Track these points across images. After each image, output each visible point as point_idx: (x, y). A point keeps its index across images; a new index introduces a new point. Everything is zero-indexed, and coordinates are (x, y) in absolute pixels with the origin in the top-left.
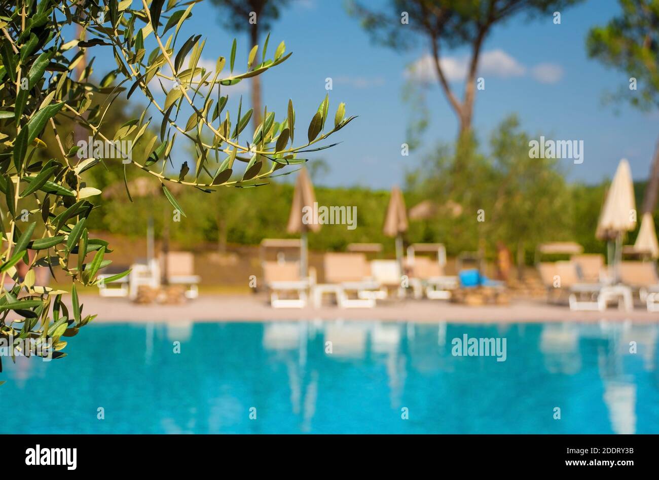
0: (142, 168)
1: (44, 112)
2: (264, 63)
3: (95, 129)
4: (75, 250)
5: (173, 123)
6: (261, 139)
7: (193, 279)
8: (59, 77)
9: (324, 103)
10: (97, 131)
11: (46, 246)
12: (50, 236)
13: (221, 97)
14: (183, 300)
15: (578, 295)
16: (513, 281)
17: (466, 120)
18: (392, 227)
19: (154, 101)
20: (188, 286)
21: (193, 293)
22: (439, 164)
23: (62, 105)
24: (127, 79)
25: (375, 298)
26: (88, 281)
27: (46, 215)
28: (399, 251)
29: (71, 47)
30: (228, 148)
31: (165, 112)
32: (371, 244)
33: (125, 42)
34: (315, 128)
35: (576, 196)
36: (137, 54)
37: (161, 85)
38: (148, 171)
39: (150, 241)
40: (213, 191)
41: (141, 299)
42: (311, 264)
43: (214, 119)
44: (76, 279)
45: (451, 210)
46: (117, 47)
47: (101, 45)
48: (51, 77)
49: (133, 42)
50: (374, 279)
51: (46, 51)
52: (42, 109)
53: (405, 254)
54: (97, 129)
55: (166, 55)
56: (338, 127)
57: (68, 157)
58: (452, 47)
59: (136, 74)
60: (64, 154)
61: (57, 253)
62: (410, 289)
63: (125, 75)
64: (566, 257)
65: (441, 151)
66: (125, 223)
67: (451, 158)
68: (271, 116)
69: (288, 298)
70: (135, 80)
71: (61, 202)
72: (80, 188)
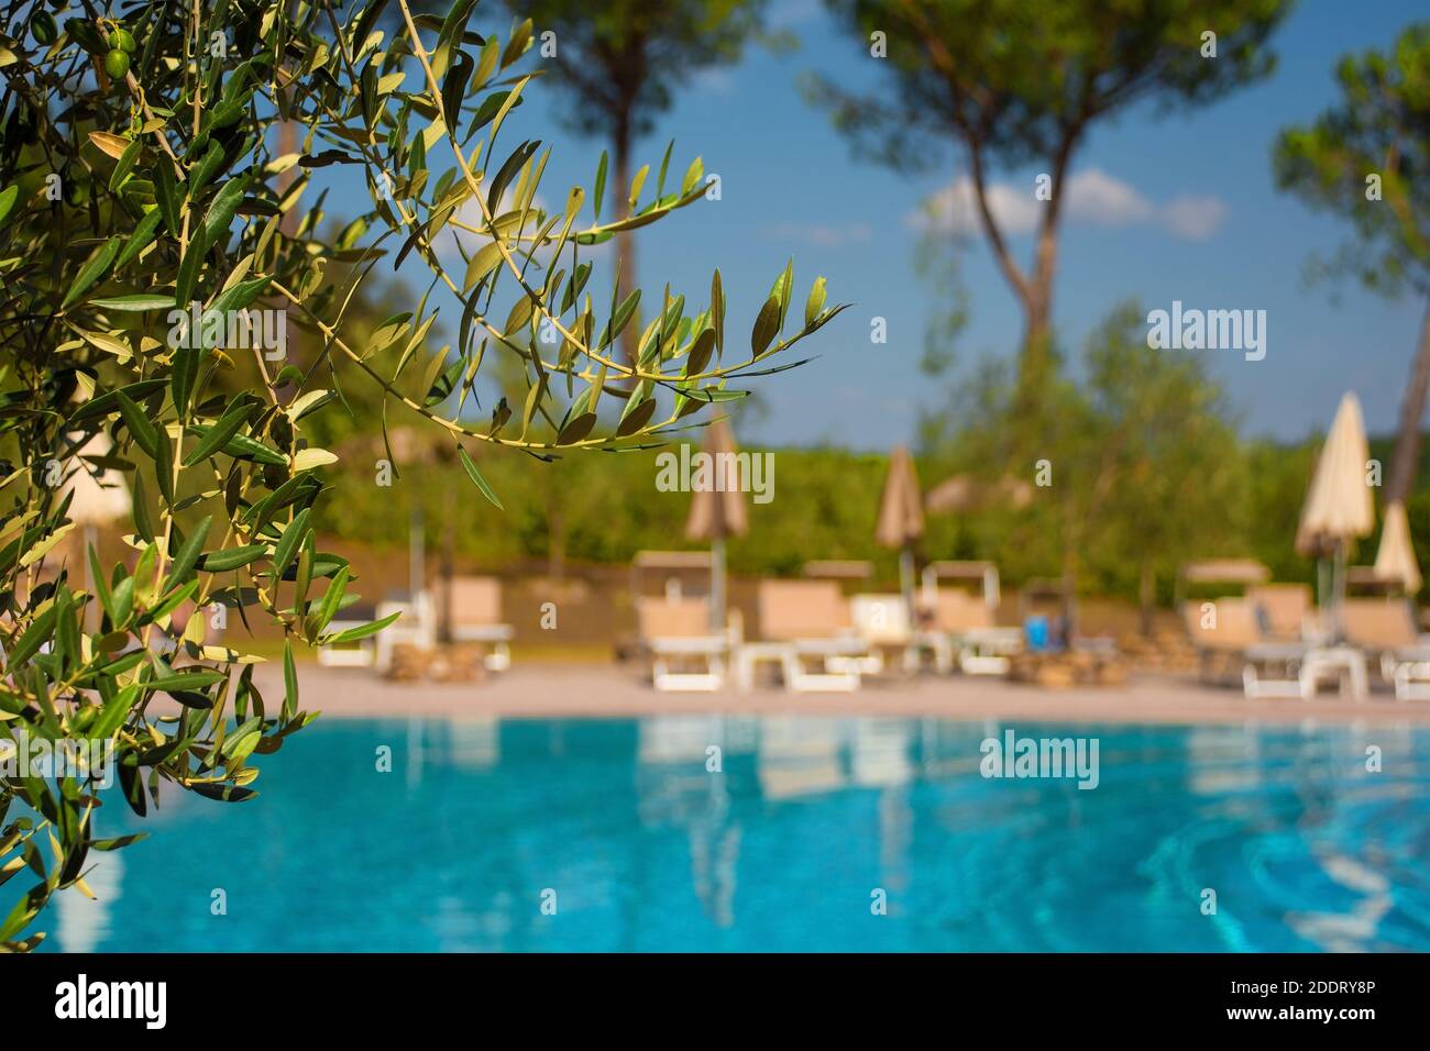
0: (419, 411)
1: (231, 296)
2: (661, 201)
3: (328, 330)
4: (290, 574)
5: (480, 319)
6: (658, 350)
7: (500, 632)
8: (260, 227)
9: (784, 276)
10: (332, 335)
11: (232, 565)
12: (241, 545)
13: (578, 265)
14: (480, 674)
15: (1261, 667)
16: (1133, 638)
17: (1038, 313)
18: (893, 527)
19: (444, 275)
20: (490, 646)
21: (499, 660)
22: (985, 402)
23: (267, 283)
24: (391, 232)
25: (858, 672)
26: (316, 636)
27: (234, 502)
28: (906, 574)
29: (285, 167)
30: (588, 369)
31: (467, 297)
32: (853, 562)
33: (390, 156)
34: (766, 328)
35: (1256, 466)
36: (412, 178)
37: (458, 242)
38: (429, 416)
39: (416, 555)
40: (556, 457)
41: (398, 672)
42: (732, 602)
43: (565, 309)
44: (292, 631)
45: (1011, 493)
46: (373, 167)
47: (343, 163)
48: (246, 228)
49: (405, 156)
50: (857, 633)
51: (239, 176)
52: (229, 290)
53: (919, 583)
54: (332, 331)
55: (472, 181)
56: (812, 327)
57: (277, 387)
58: (1011, 166)
59: (410, 221)
60: (268, 380)
61: (254, 579)
62: (928, 653)
63: (389, 224)
64: (1236, 590)
65: (989, 374)
66: (367, 519)
67: (1009, 389)
68: (677, 304)
69: (686, 671)
70: (406, 235)
71: (261, 477)
72: (297, 449)
